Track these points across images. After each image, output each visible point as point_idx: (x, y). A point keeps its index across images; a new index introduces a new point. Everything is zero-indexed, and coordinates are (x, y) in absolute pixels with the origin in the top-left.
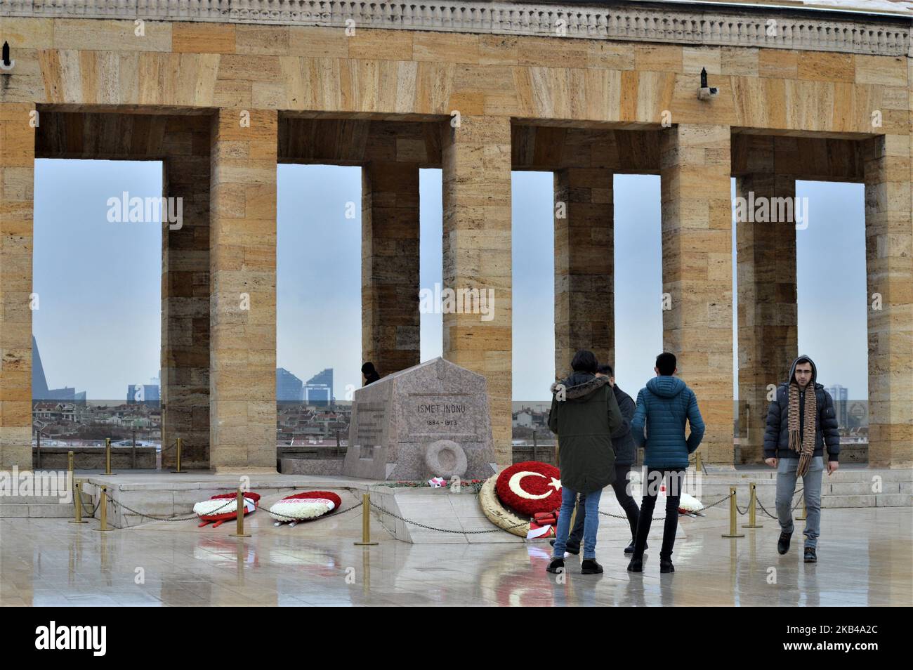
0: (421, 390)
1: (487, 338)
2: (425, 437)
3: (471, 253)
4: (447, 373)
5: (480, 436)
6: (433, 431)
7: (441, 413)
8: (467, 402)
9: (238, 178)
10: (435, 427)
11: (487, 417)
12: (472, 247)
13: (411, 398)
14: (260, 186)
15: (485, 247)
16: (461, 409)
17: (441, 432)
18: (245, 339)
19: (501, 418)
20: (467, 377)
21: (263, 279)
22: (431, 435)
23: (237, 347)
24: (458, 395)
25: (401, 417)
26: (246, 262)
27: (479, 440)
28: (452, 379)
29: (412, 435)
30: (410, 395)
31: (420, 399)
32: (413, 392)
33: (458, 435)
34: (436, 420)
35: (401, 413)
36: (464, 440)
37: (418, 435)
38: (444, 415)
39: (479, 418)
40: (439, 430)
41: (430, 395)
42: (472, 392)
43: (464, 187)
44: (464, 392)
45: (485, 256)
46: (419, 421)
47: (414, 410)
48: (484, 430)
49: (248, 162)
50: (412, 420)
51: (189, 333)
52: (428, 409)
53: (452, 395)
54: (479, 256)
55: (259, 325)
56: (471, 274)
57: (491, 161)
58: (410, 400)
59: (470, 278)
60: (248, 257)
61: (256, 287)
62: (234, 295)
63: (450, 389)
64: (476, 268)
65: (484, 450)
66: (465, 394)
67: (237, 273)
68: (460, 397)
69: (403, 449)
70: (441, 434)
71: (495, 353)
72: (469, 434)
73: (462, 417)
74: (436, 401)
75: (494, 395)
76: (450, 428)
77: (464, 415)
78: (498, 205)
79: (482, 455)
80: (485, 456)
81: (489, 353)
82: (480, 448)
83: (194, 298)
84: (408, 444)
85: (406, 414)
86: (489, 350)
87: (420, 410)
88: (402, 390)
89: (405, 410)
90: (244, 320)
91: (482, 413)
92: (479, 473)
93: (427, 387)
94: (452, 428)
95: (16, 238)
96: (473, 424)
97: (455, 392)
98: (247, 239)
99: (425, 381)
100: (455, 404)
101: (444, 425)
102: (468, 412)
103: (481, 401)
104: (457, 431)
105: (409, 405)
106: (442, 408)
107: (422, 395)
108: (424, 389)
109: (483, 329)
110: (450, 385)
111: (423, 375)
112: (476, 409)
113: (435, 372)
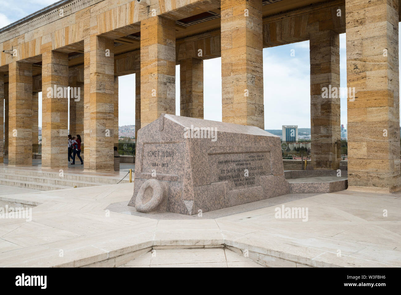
1: (367, 99)
3: (356, 43)
4: (165, 126)
5: (179, 177)
7: (160, 157)
8: (175, 149)
9: (228, 28)
10: (155, 168)
11: (185, 161)
12: (357, 39)
13: (145, 145)
14: (238, 30)
15: (366, 37)
16: (170, 154)
17: (159, 173)
18: (232, 111)
19: (379, 154)
21: (241, 79)
24: (170, 143)
26: (233, 71)
27: (179, 180)
28: (167, 131)
29: (142, 173)
31: (149, 146)
32: (145, 141)
33: (167, 175)
34: (157, 162)
36: (170, 180)
37: (146, 173)
38: (161, 158)
39: (180, 161)
40: (158, 170)
41: (155, 143)
42: (178, 140)
44: (173, 140)
45: (365, 43)
46: (148, 163)
47: (146, 154)
48: (182, 173)
50: (145, 162)
51: (320, 110)
52: (153, 154)
53: (167, 143)
54: (361, 44)
55: (239, 103)
56: (356, 57)
59: (355, 60)
60: (234, 68)
61: (238, 83)
62: (228, 89)
63: (166, 138)
64: (360, 52)
65: (181, 189)
67: (229, 77)
68: (171, 145)
69: (137, 183)
70: (157, 174)
71: (374, 109)
72: (173, 175)
73: (172, 161)
74: (158, 148)
75: (374, 138)
77: (173, 159)
79: (180, 194)
80: (182, 195)
82: (179, 187)
85: (140, 157)
86: (369, 107)
87: (149, 155)
88: (140, 139)
89: (140, 155)
90: (233, 101)
91: (182, 158)
92: (177, 208)
93: (153, 137)
94: (165, 169)
95: (152, 75)
96: (177, 167)
97: (168, 141)
98: (233, 59)
99: (152, 132)
100: (169, 150)
101: (161, 167)
102: (175, 157)
103: (183, 148)
104: (167, 172)
105: (143, 151)
106: (160, 154)
107: (151, 144)
108: (151, 139)
109: (365, 93)
110: (166, 135)
111: (152, 129)
112: (179, 155)
113: (158, 125)
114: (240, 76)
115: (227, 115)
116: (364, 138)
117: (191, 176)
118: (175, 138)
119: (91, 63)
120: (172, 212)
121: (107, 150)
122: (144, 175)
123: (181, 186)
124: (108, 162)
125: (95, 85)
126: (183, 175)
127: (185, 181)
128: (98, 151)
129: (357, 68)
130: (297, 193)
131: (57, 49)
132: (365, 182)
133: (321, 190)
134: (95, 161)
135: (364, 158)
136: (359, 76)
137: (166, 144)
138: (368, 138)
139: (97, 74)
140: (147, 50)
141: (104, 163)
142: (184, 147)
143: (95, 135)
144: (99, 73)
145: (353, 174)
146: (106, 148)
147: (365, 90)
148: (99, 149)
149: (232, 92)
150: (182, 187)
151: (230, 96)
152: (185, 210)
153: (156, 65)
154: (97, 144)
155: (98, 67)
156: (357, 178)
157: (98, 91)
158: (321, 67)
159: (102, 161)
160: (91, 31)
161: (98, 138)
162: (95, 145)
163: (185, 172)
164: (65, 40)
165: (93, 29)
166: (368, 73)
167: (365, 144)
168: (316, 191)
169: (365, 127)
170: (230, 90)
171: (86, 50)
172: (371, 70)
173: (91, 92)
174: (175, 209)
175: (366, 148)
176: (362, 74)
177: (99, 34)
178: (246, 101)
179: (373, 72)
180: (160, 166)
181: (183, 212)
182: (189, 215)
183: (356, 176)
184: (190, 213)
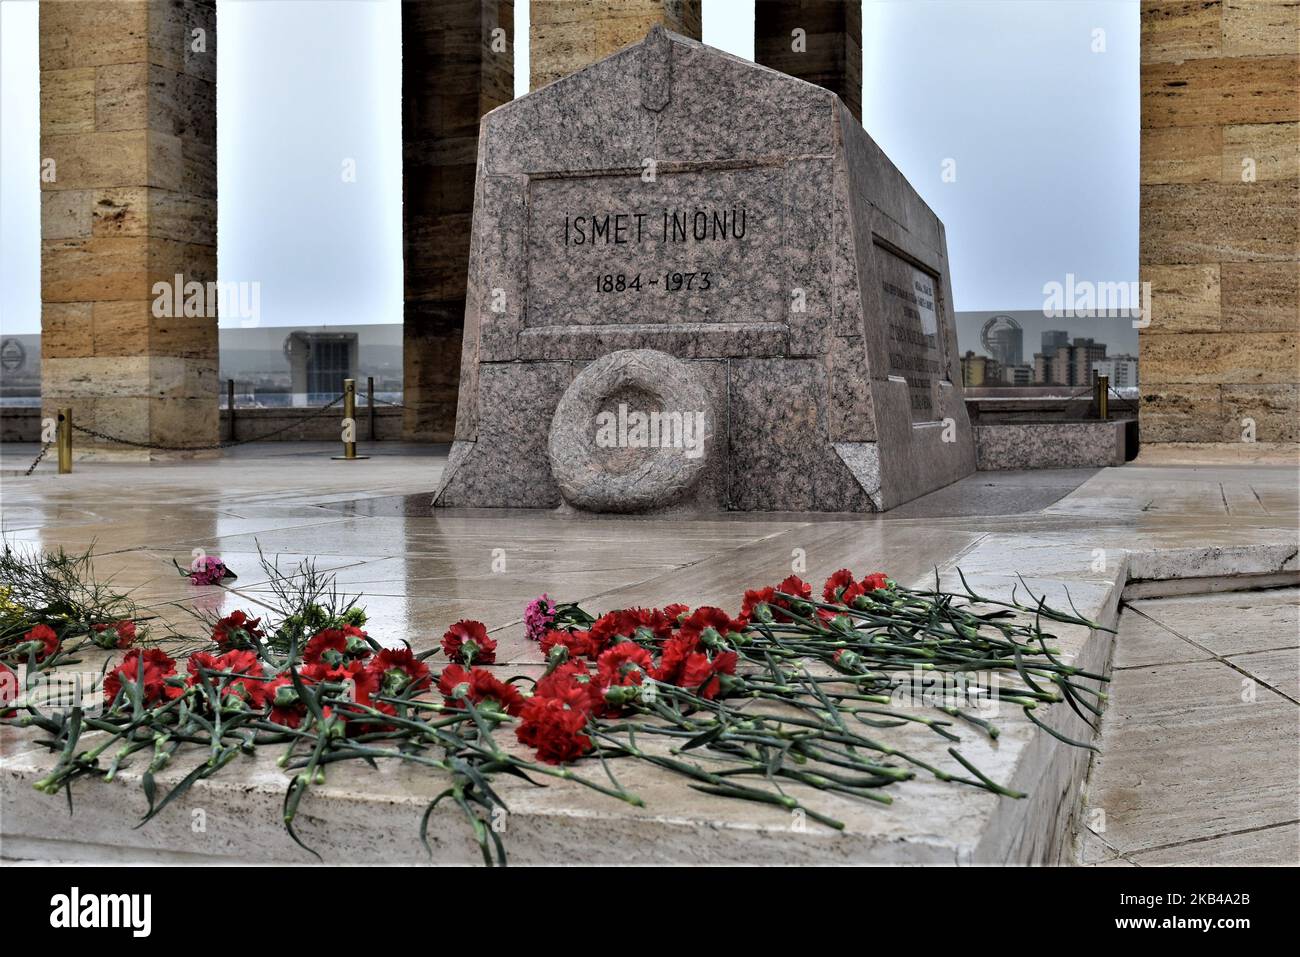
0: (576, 158)
1: (1225, 89)
2: (583, 339)
4: (678, 88)
5: (798, 334)
6: (615, 315)
7: (650, 245)
8: (755, 196)
10: (623, 299)
11: (831, 252)
13: (542, 189)
16: (732, 224)
17: (652, 321)
20: (760, 95)
22: (607, 330)
24: (720, 169)
25: (495, 264)
27: (796, 349)
28: (696, 109)
29: (533, 332)
30: (535, 180)
31: (575, 192)
32: (545, 165)
33: (714, 328)
34: (631, 271)
35: (495, 249)
36: (733, 351)
37: (557, 331)
38: (660, 250)
39: (802, 257)
40: (644, 310)
41: (611, 174)
42: (774, 153)
44: (742, 155)
46: (564, 276)
47: (551, 235)
48: (816, 310)
50: (541, 275)
52: (600, 229)
53: (699, 170)
58: (538, 197)
63: (689, 148)
65: (814, 392)
66: (749, 166)
68: (728, 180)
69: (497, 385)
70: (643, 328)
71: (1253, 130)
72: (753, 327)
73: (735, 258)
74: (635, 198)
75: (1250, 248)
76: (684, 304)
77: (743, 248)
79: (806, 412)
80: (819, 419)
81: (1236, 131)
82: (797, 380)
84: (516, 369)
85: (514, 250)
86: (1233, 123)
87: (574, 234)
88: (507, 159)
89: (512, 239)
91: (812, 238)
92: (791, 485)
93: (599, 146)
94: (693, 302)
96: (774, 284)
97: (710, 158)
99: (591, 121)
100: (710, 207)
101: (662, 292)
102: (756, 238)
103: (812, 190)
104: (710, 315)
105: (529, 219)
106: (656, 227)
107: (580, 178)
108: (587, 153)
109: (1216, 65)
110: (690, 131)
111: (588, 100)
112: (790, 223)
113: (632, 85)
116: (1208, 248)
117: (861, 327)
118: (759, 144)
120: (759, 507)
122: (547, 338)
123: (814, 374)
126: (821, 323)
127: (835, 351)
130: (1002, 467)
132: (1211, 424)
133: (1089, 456)
135: (1209, 327)
137: (692, 177)
138: (1226, 247)
142: (818, 185)
145: (1163, 395)
147: (1214, 53)
150: (820, 379)
152: (842, 489)
156: (1177, 410)
163: (836, 304)
167: (1211, 271)
168: (1070, 457)
169: (1214, 203)
170: (574, 34)
174: (779, 492)
175: (1216, 290)
180: (660, 290)
181: (830, 502)
182: (874, 510)
183: (1175, 401)
184: (878, 501)
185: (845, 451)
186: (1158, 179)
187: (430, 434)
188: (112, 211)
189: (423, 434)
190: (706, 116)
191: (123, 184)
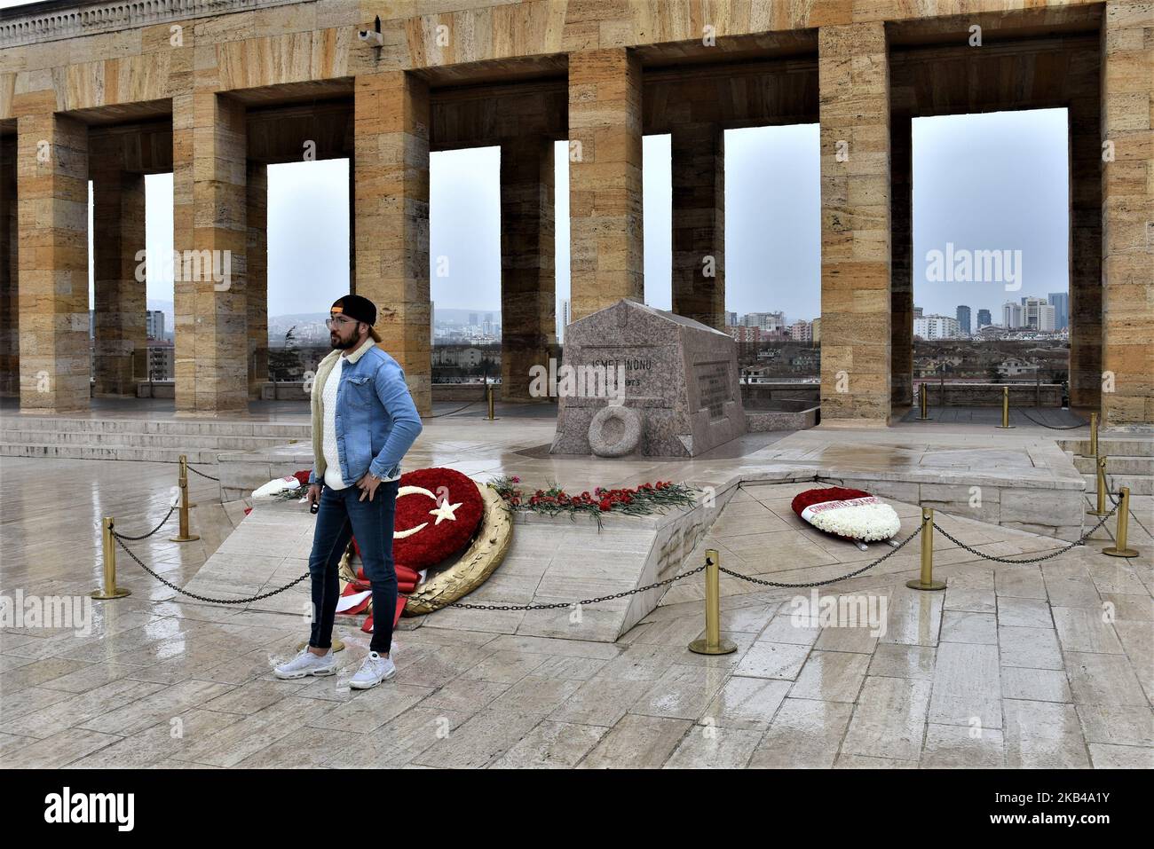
0: (596, 341)
1: (855, 275)
2: (599, 400)
3: (837, 181)
4: (629, 320)
5: (666, 400)
8: (653, 356)
9: (585, 122)
11: (677, 375)
12: (839, 174)
13: (585, 351)
14: (608, 128)
15: (853, 173)
16: (645, 365)
18: (594, 286)
19: (872, 365)
20: (655, 323)
21: (613, 224)
23: (588, 294)
24: (642, 347)
26: (596, 208)
27: (666, 405)
28: (635, 327)
30: (583, 348)
31: (596, 352)
32: (586, 343)
33: (640, 398)
36: (647, 406)
39: (668, 376)
41: (608, 347)
42: (659, 342)
43: (829, 107)
44: (650, 343)
45: (852, 183)
48: (673, 393)
49: (597, 104)
51: (691, 283)
53: (636, 347)
54: (846, 183)
55: (609, 271)
56: (837, 204)
57: (860, 74)
58: (584, 353)
59: (836, 209)
60: (598, 202)
61: (607, 232)
62: (584, 241)
63: (633, 339)
64: (843, 198)
65: (672, 419)
66: (652, 346)
67: (587, 220)
68: (645, 350)
69: (571, 414)
71: (866, 292)
72: (652, 398)
73: (647, 375)
74: (615, 355)
75: (864, 340)
76: (631, 390)
77: (650, 372)
78: (869, 123)
79: (669, 425)
80: (673, 428)
81: (859, 292)
82: (666, 416)
83: (694, 252)
84: (577, 410)
86: (858, 289)
88: (574, 341)
90: (595, 266)
91: (671, 370)
92: (664, 448)
93: (604, 338)
94: (634, 389)
95: (390, 199)
96: (660, 385)
97: (639, 343)
98: (597, 184)
99: (601, 329)
100: (639, 359)
102: (654, 369)
103: (671, 355)
104: (639, 394)
105: (581, 360)
107: (598, 348)
108: (600, 340)
109: (851, 265)
110: (633, 334)
111: (600, 323)
112: (664, 365)
113: (615, 318)
114: (612, 218)
115: (582, 294)
116: (848, 339)
117: (687, 399)
118: (655, 340)
119: (196, 156)
120: (655, 455)
121: (235, 364)
122: (587, 400)
124: (238, 393)
125: (211, 211)
126: (674, 397)
127: (678, 406)
128: (219, 367)
129: (838, 223)
130: (758, 431)
131: (74, 110)
132: (849, 411)
133: (791, 426)
134: (215, 391)
136: (843, 237)
137: (634, 349)
138: (855, 339)
139: (216, 184)
140: (373, 144)
141: (231, 394)
142: (673, 354)
143: (213, 329)
144: (219, 182)
145: (830, 399)
146: (232, 361)
147: (850, 260)
148: (223, 362)
149: (594, 249)
151: (590, 255)
152: (680, 450)
153: (401, 178)
154: (218, 350)
155: (217, 168)
156: (835, 405)
157: (219, 225)
158: (696, 194)
159: (227, 389)
160: (198, 79)
161: (219, 336)
162: (212, 353)
163: (679, 392)
164: (103, 90)
165: (205, 74)
166: (856, 234)
167: (849, 349)
168: (786, 426)
169: (850, 321)
170: (589, 243)
171: (179, 122)
172: (861, 229)
173: (196, 226)
174: (660, 451)
175: (851, 357)
176: (847, 234)
177: (223, 89)
178: (625, 268)
179: (864, 232)
181: (677, 454)
182: (690, 456)
183: (835, 401)
184: (692, 454)
185: (681, 438)
186: (828, 311)
187: (515, 399)
188: (389, 313)
189: (511, 399)
190: (638, 329)
191: (393, 301)
